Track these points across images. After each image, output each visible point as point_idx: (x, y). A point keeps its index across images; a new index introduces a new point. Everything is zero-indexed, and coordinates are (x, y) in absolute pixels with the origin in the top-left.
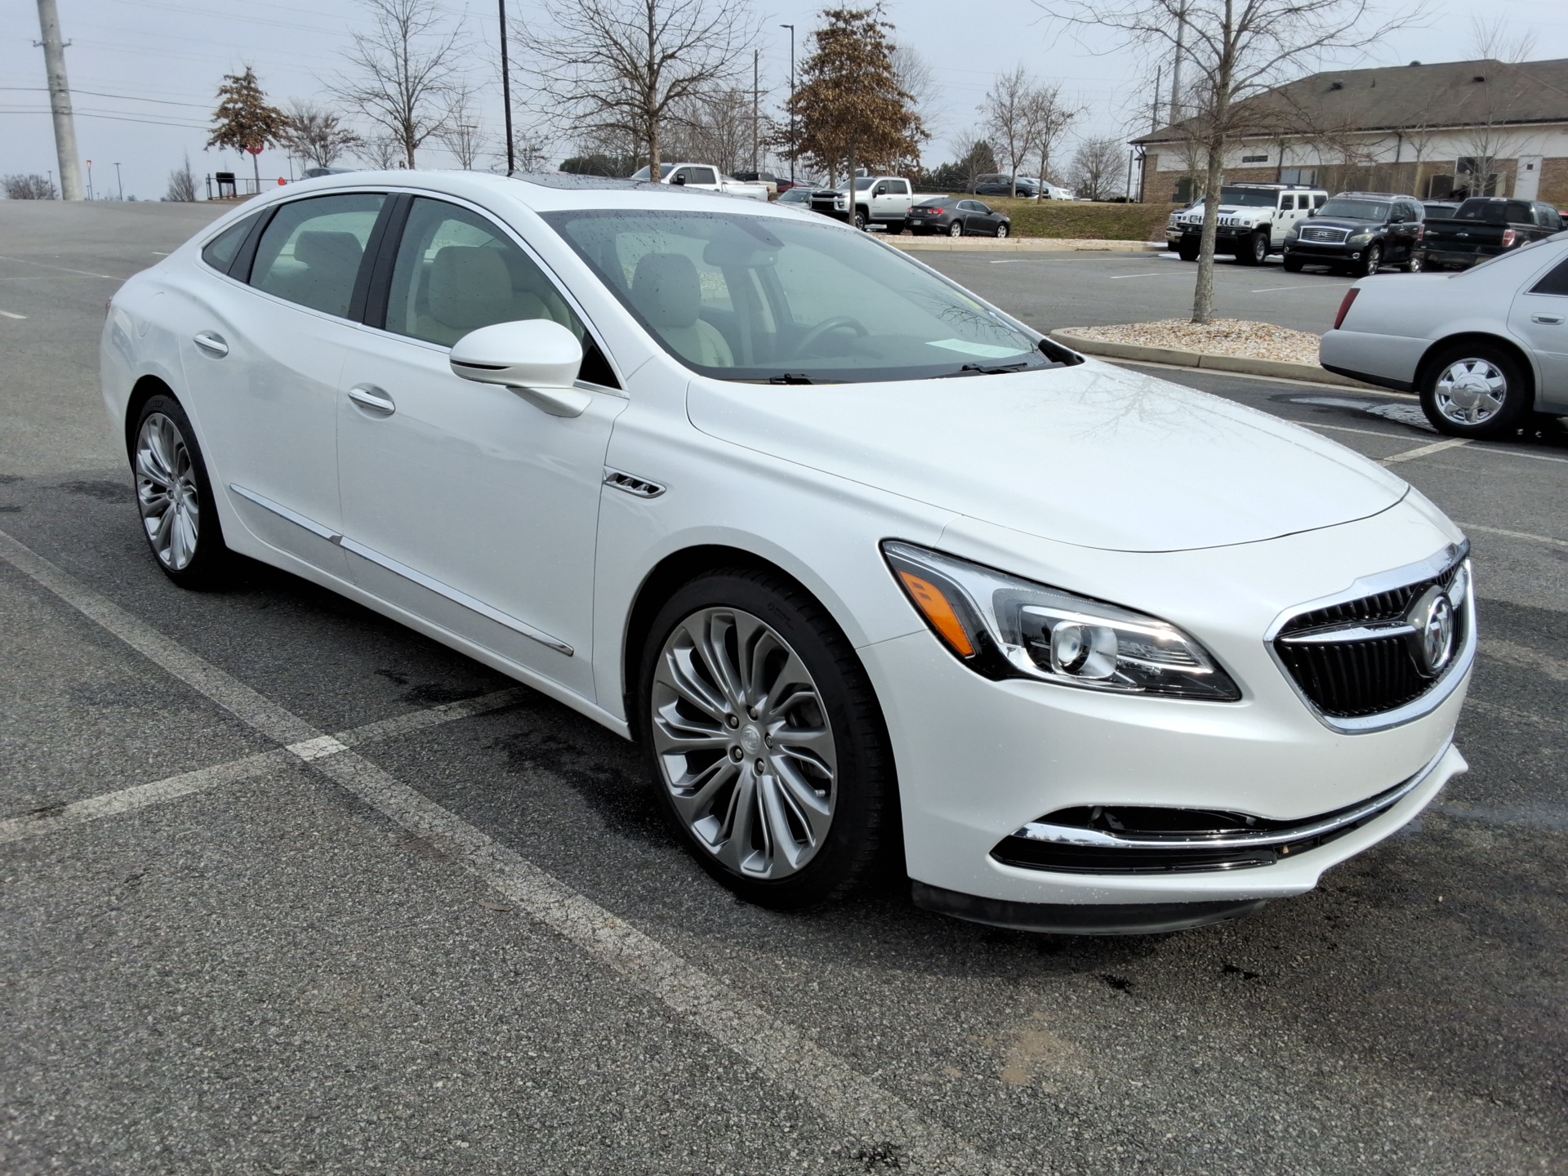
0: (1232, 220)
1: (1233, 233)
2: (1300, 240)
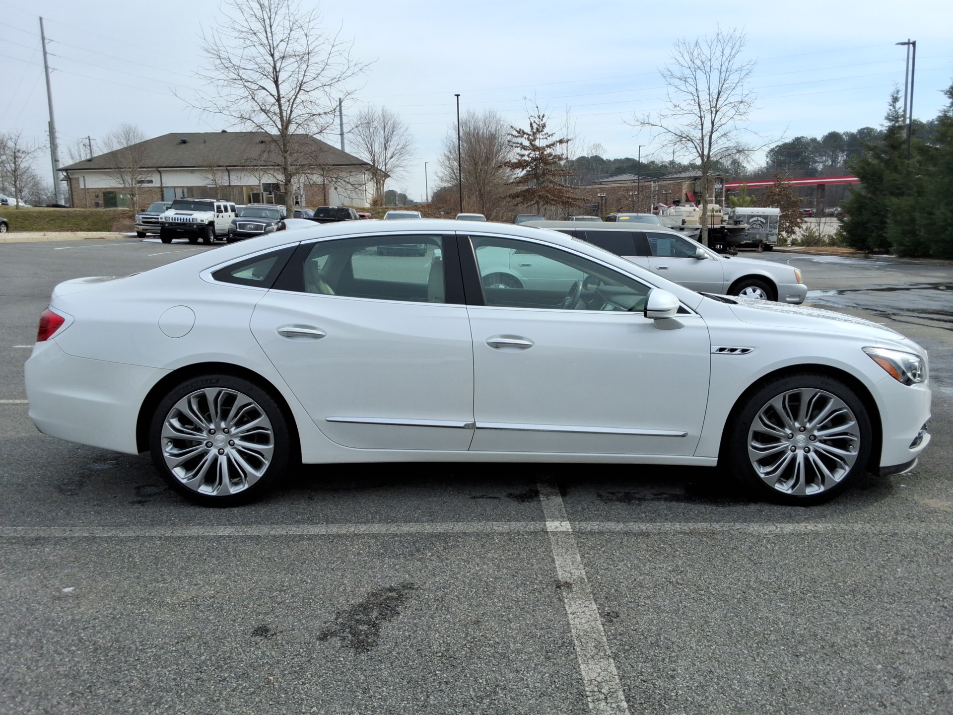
0: (193, 219)
1: (195, 227)
2: (238, 230)
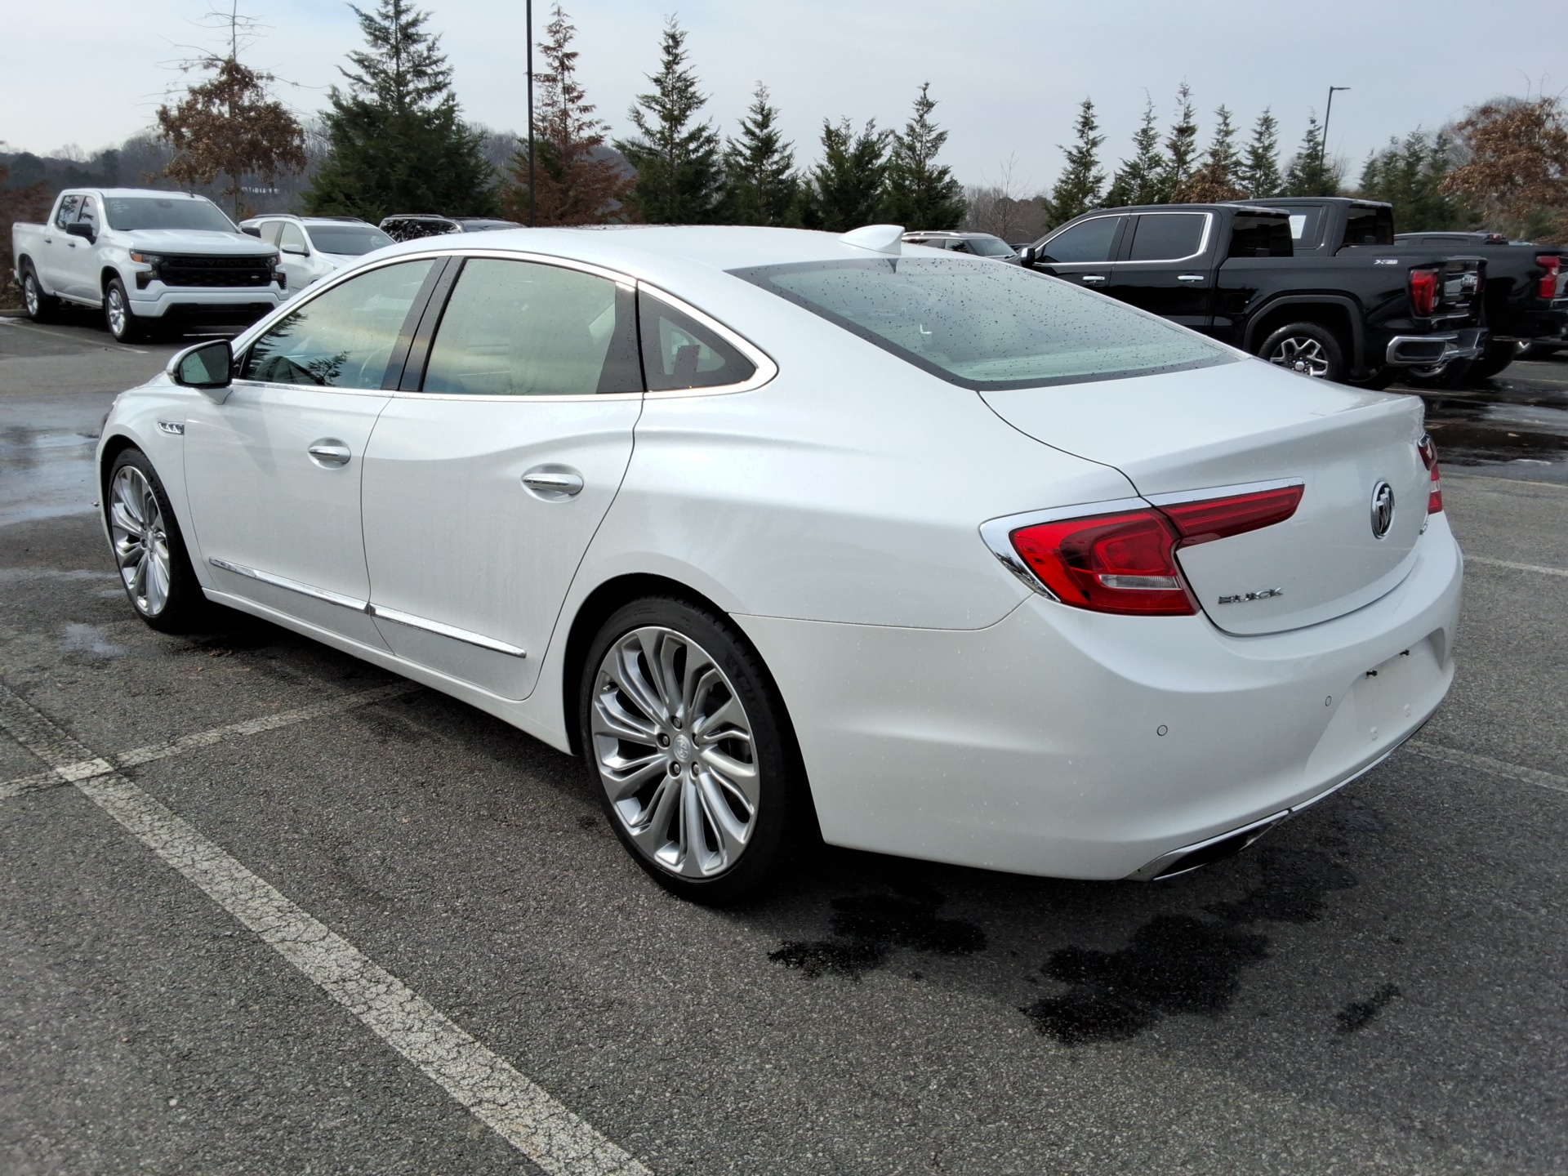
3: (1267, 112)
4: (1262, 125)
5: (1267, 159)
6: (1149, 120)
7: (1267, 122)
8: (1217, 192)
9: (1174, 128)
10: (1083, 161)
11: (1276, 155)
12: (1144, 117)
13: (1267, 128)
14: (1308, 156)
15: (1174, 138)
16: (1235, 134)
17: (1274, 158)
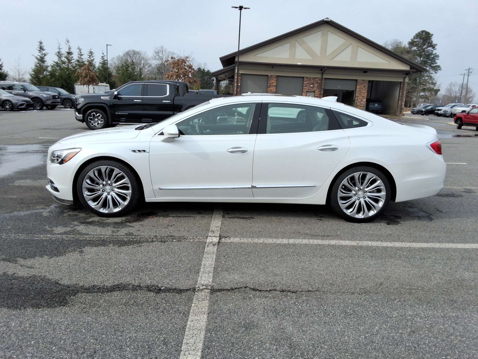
3: (91, 50)
4: (90, 53)
5: (93, 64)
6: (60, 49)
7: (91, 53)
8: (90, 73)
9: (66, 52)
10: (42, 60)
11: (95, 63)
12: (58, 48)
13: (91, 54)
14: (103, 63)
15: (66, 55)
16: (84, 55)
17: (95, 64)
